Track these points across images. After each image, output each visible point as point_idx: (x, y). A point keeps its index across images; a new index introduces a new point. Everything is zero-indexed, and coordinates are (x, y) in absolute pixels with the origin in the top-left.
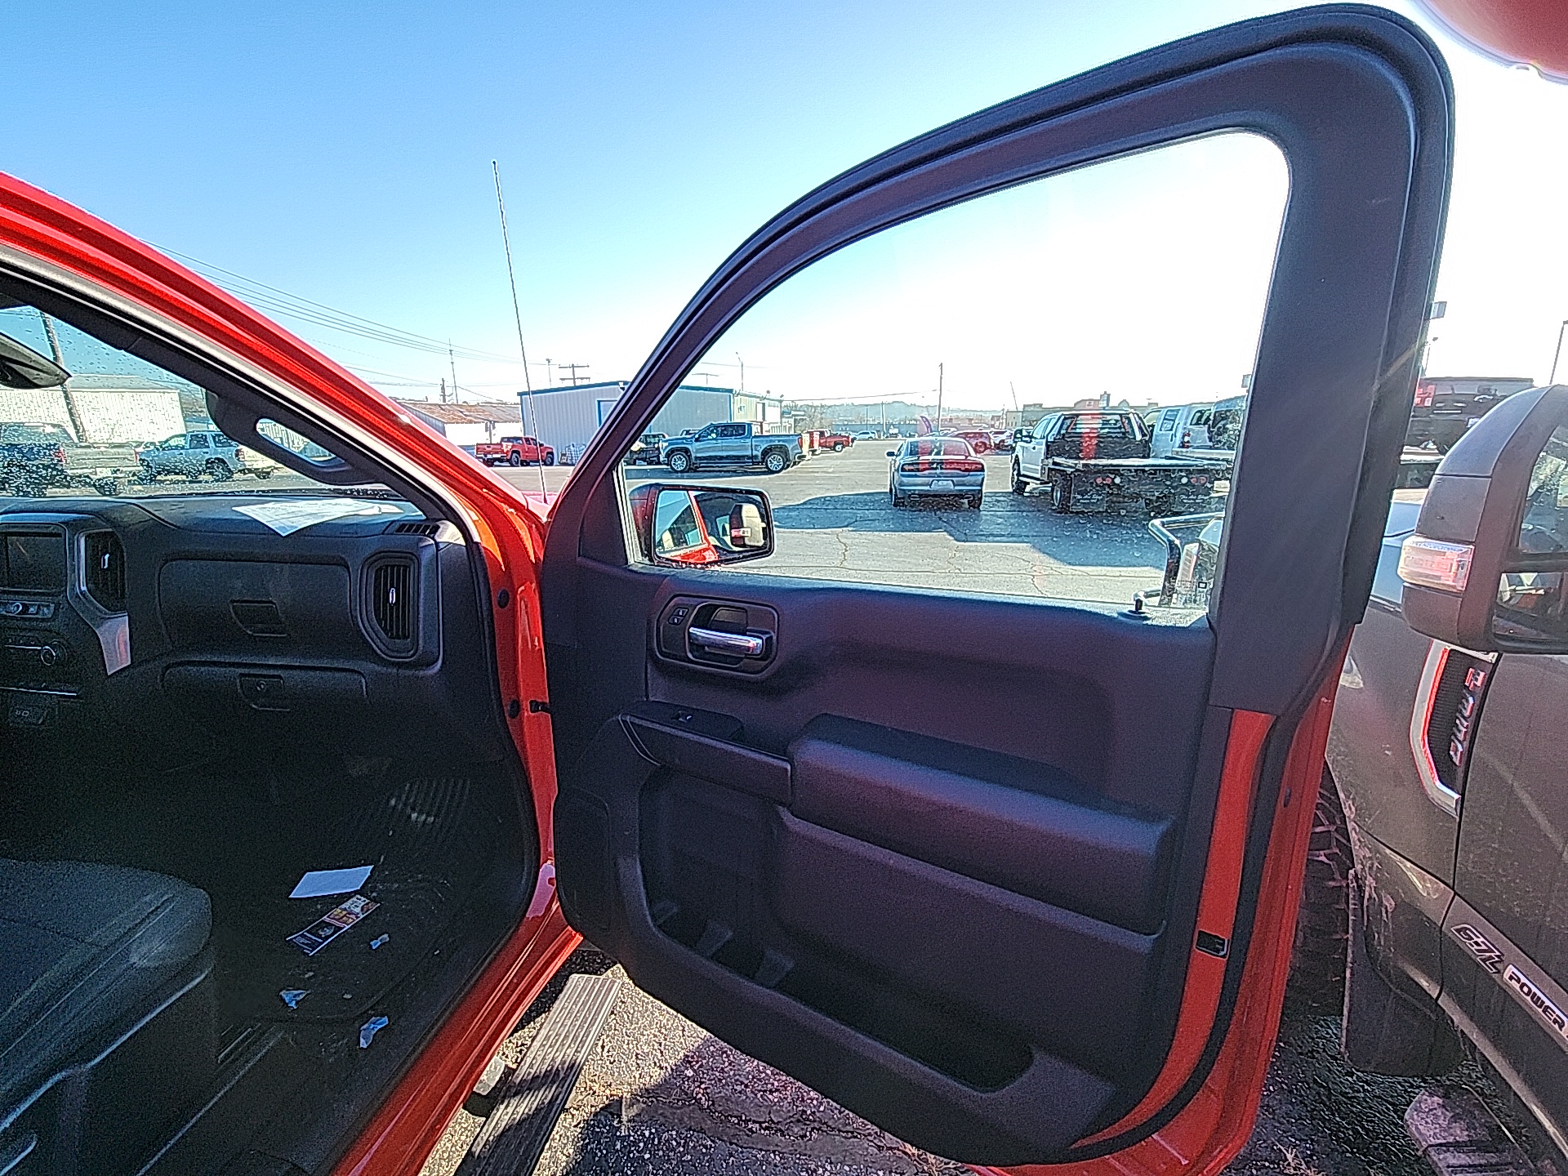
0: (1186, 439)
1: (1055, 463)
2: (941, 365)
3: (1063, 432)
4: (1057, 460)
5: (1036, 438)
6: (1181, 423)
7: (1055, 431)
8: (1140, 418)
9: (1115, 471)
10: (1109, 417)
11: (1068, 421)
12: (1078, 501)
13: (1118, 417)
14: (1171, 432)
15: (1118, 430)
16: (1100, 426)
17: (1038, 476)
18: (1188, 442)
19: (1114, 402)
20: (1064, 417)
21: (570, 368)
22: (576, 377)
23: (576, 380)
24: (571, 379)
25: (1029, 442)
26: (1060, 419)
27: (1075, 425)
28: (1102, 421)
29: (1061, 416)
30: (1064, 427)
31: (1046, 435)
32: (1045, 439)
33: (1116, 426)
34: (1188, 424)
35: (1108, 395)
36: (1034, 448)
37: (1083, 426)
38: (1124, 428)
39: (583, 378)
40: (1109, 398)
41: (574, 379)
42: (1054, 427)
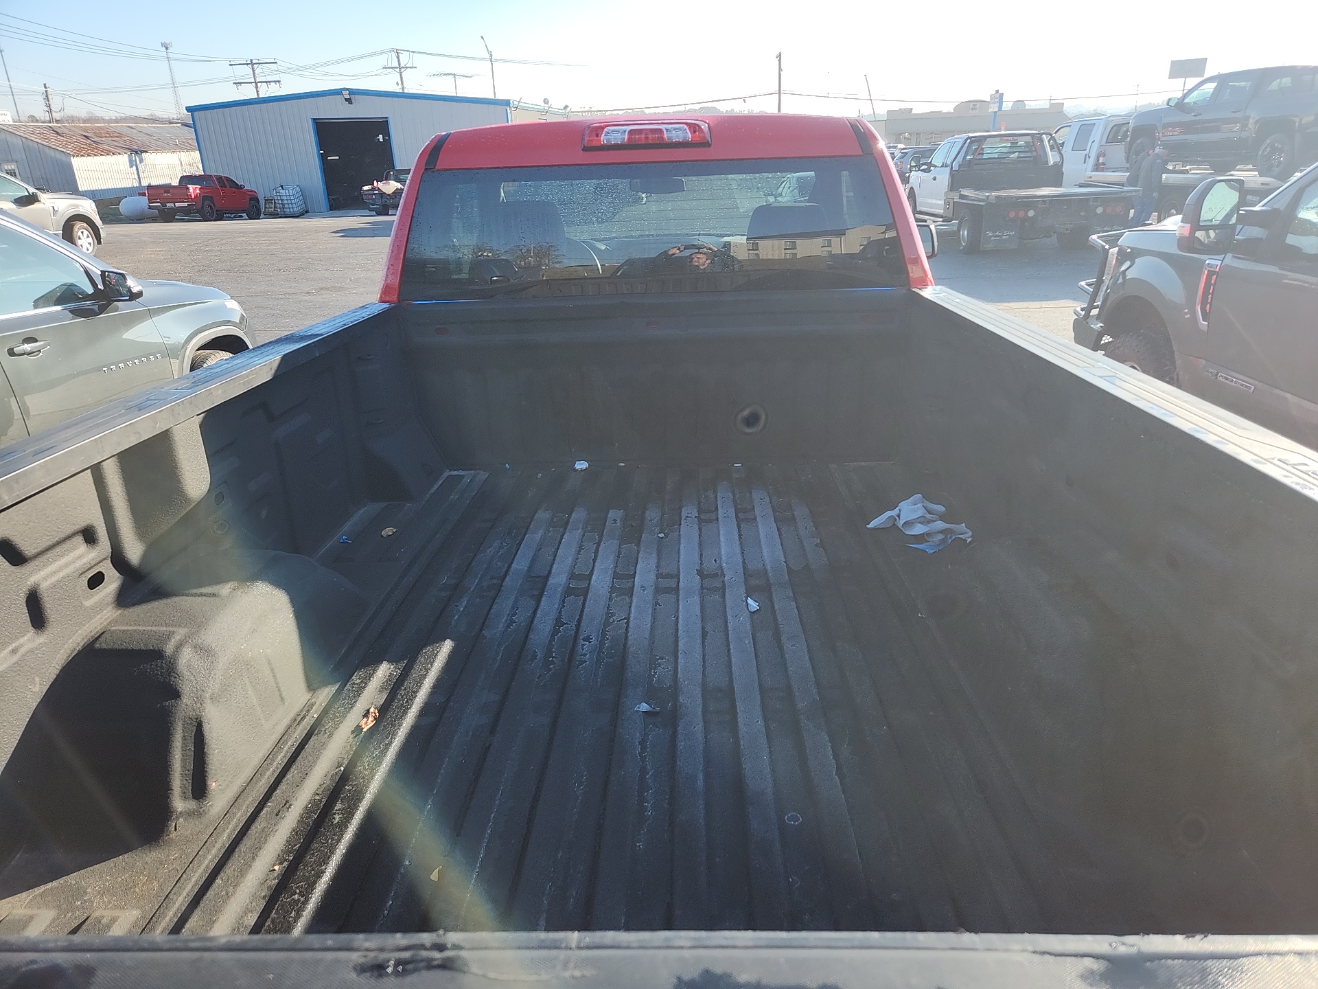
0: (1101, 160)
1: (962, 197)
2: (779, 56)
3: (969, 158)
4: (965, 192)
5: (935, 166)
6: (1097, 135)
7: (960, 158)
9: (1029, 202)
11: (975, 146)
12: (992, 237)
13: (1028, 139)
14: (1085, 153)
15: (1029, 154)
16: (1008, 149)
17: (941, 212)
18: (1103, 164)
19: (1007, 106)
20: (969, 141)
21: (247, 64)
22: (258, 80)
23: (259, 84)
24: (251, 83)
25: (928, 171)
26: (965, 143)
27: (983, 149)
28: (1011, 143)
29: (967, 139)
30: (970, 152)
31: (949, 163)
32: (948, 168)
33: (1027, 150)
34: (1104, 142)
35: (999, 97)
36: (935, 179)
37: (989, 152)
38: (1036, 151)
39: (270, 82)
40: (1001, 102)
41: (255, 82)
42: (959, 152)
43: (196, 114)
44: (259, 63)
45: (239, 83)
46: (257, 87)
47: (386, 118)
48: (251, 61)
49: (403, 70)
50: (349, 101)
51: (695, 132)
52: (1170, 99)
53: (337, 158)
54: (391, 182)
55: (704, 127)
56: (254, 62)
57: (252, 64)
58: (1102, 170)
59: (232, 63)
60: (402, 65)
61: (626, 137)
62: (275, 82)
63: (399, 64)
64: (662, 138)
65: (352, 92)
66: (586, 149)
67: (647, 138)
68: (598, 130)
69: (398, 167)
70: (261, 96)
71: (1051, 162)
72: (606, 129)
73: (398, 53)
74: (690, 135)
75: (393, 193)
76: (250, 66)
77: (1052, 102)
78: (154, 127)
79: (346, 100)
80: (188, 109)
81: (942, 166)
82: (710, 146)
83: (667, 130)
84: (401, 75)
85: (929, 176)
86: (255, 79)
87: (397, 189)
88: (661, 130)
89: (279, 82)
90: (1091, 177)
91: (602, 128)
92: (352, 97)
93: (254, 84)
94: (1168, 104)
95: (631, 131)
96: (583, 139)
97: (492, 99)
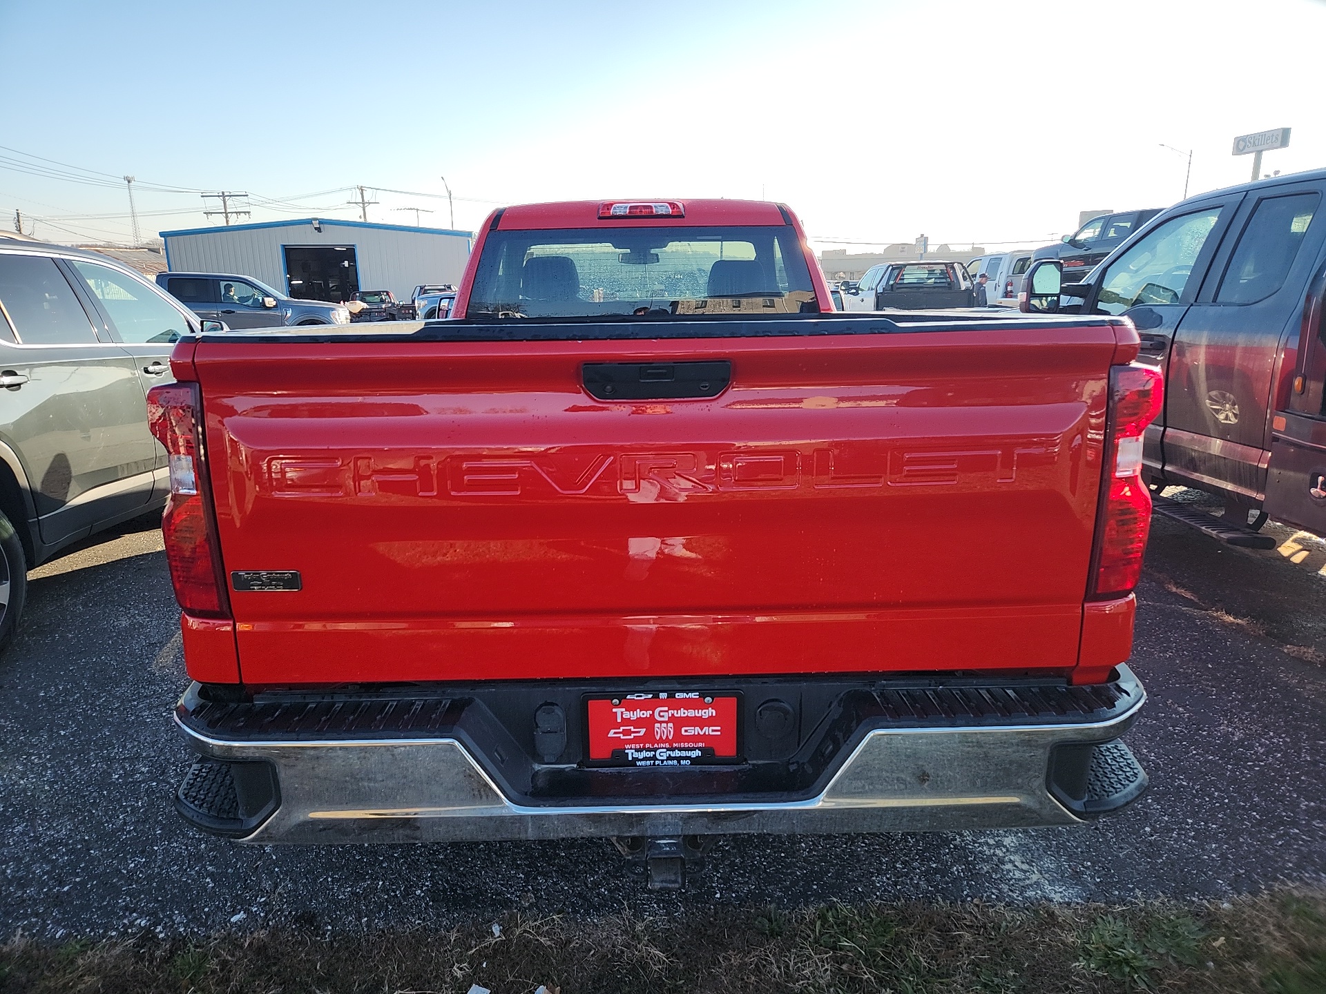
0: (1009, 288)
3: (891, 282)
5: (862, 290)
6: (1004, 271)
7: (884, 282)
8: (964, 267)
10: (935, 267)
11: (896, 272)
13: (943, 267)
15: (944, 280)
16: (926, 276)
18: (1011, 292)
20: (891, 268)
21: (219, 196)
22: (228, 211)
23: (229, 215)
24: (221, 213)
25: (856, 294)
26: (887, 270)
27: (903, 275)
28: (928, 271)
29: (889, 266)
30: (893, 278)
31: (874, 287)
32: (874, 292)
33: (942, 276)
34: (1010, 274)
35: (924, 240)
36: (863, 300)
37: (910, 277)
38: (949, 277)
39: (240, 213)
40: (926, 245)
41: (225, 213)
42: (883, 277)
43: (169, 239)
44: (230, 196)
45: (209, 213)
46: (227, 217)
47: (353, 245)
48: (223, 193)
49: (366, 205)
50: (319, 230)
51: (674, 208)
52: (1064, 236)
53: (301, 282)
54: (358, 302)
55: (681, 205)
56: (226, 194)
57: (223, 195)
58: (1011, 297)
59: (204, 194)
60: (366, 200)
61: (628, 211)
62: (245, 213)
63: (363, 200)
64: (652, 212)
65: (322, 222)
66: (600, 218)
67: (641, 211)
68: (608, 206)
69: (362, 289)
70: (230, 224)
71: (963, 288)
72: (614, 206)
73: (362, 190)
74: (671, 210)
75: (360, 312)
76: (221, 198)
77: (975, 246)
78: (121, 252)
79: (315, 228)
80: (162, 234)
81: (869, 290)
82: (684, 217)
83: (655, 207)
84: (364, 210)
85: (858, 298)
86: (225, 210)
87: (363, 309)
88: (651, 207)
89: (249, 212)
90: (1001, 303)
91: (612, 205)
92: (322, 226)
93: (224, 215)
94: (1062, 240)
95: (631, 207)
96: (598, 211)
97: (451, 231)
